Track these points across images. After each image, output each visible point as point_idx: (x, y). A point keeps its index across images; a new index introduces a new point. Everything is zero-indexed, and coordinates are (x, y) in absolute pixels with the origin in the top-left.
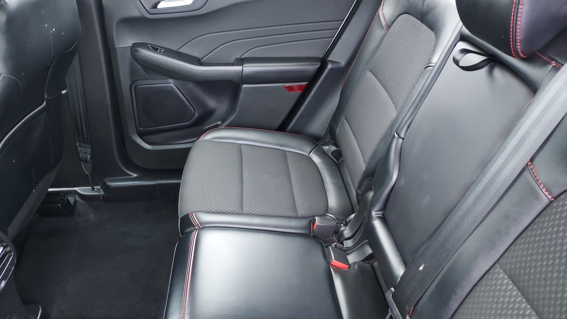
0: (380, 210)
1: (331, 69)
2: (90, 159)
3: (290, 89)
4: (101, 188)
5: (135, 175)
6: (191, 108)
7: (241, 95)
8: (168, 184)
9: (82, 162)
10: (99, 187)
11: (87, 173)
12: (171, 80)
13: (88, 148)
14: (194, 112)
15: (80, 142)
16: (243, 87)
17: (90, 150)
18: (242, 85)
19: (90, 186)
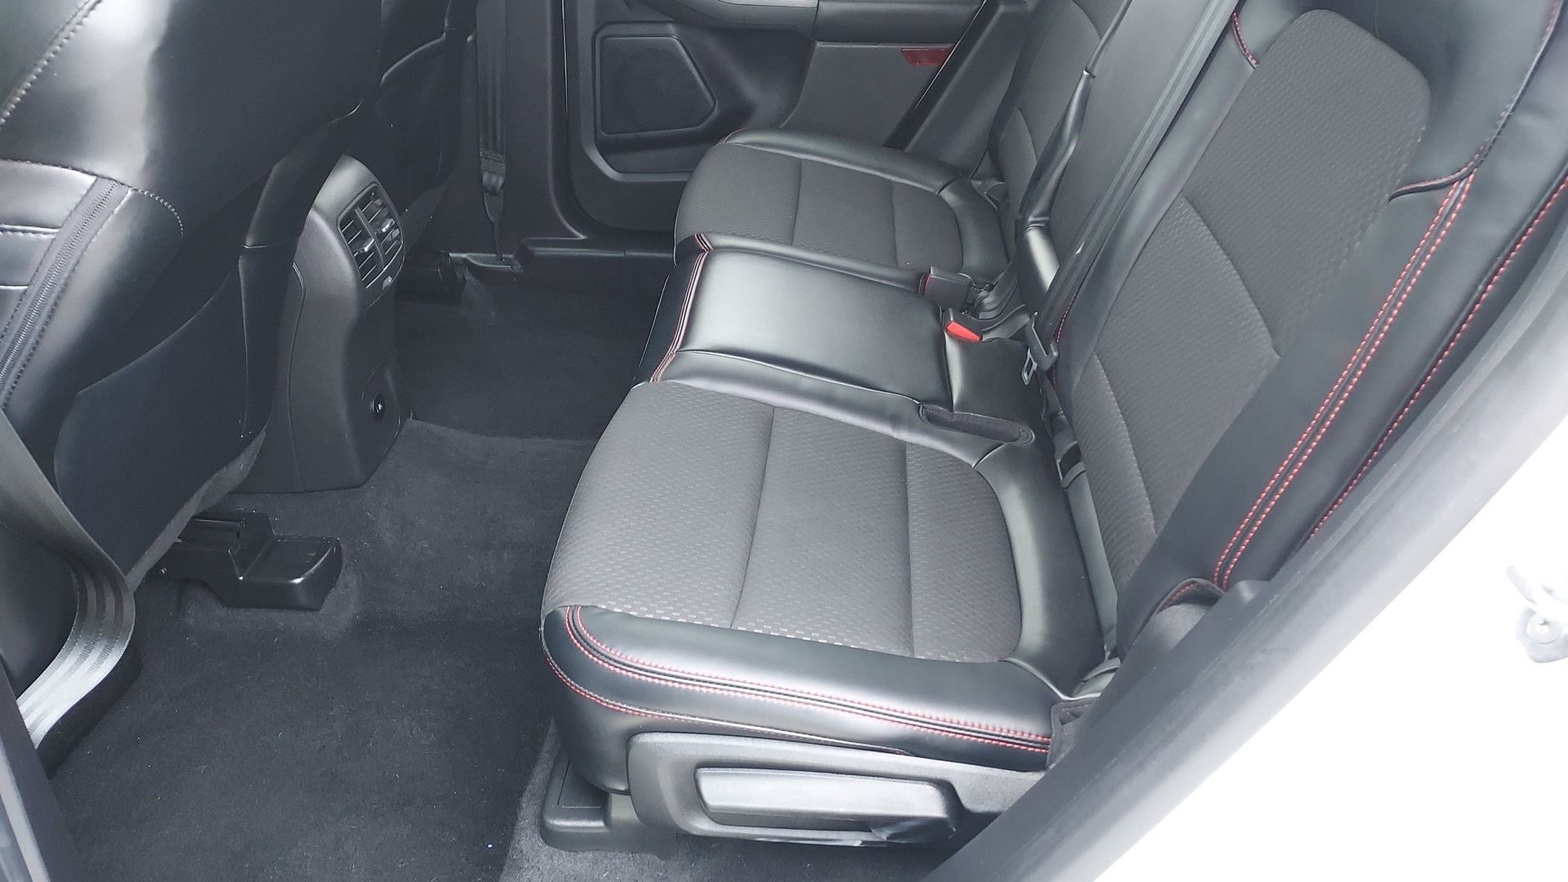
0: (1042, 215)
1: (1003, 15)
2: (502, 187)
3: (913, 57)
4: (516, 257)
5: (582, 237)
6: (707, 93)
7: (811, 66)
8: (646, 259)
9: (485, 194)
10: (511, 256)
11: (492, 219)
12: (671, 28)
13: (501, 162)
14: (712, 104)
15: (486, 147)
16: (816, 48)
17: (503, 166)
18: (815, 44)
19: (496, 253)
